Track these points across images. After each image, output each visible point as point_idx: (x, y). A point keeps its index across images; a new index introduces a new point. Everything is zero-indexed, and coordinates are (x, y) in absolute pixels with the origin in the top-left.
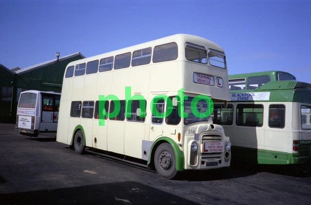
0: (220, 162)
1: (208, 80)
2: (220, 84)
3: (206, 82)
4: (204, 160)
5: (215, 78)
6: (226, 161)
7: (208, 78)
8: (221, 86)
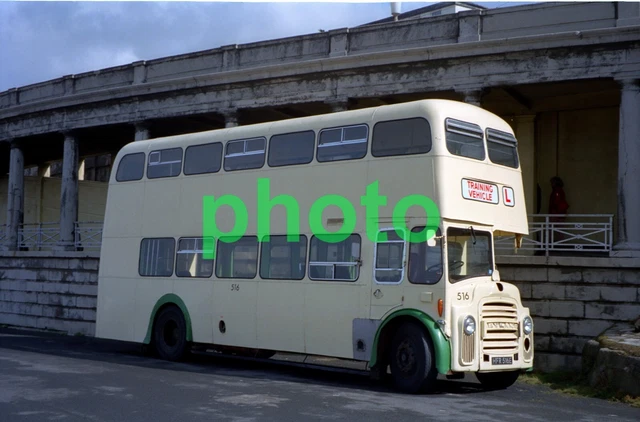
0: (516, 357)
1: (489, 193)
2: (509, 201)
3: (484, 196)
4: (487, 352)
5: (500, 187)
6: (527, 356)
7: (488, 189)
8: (511, 204)
